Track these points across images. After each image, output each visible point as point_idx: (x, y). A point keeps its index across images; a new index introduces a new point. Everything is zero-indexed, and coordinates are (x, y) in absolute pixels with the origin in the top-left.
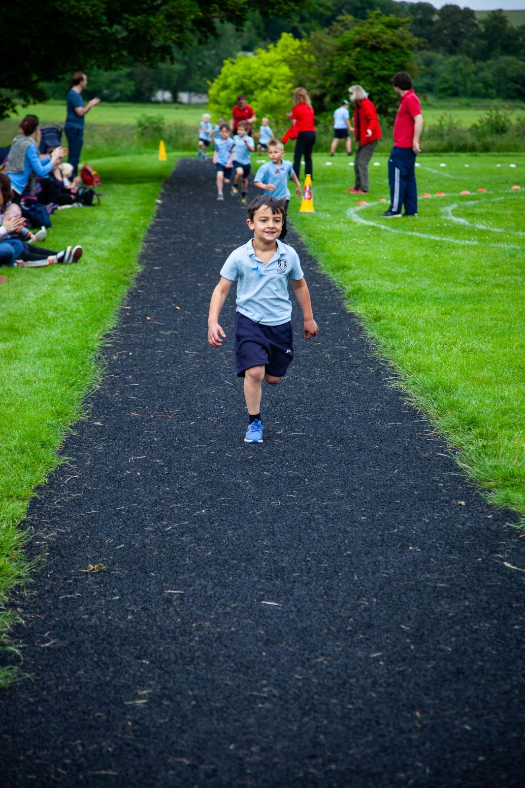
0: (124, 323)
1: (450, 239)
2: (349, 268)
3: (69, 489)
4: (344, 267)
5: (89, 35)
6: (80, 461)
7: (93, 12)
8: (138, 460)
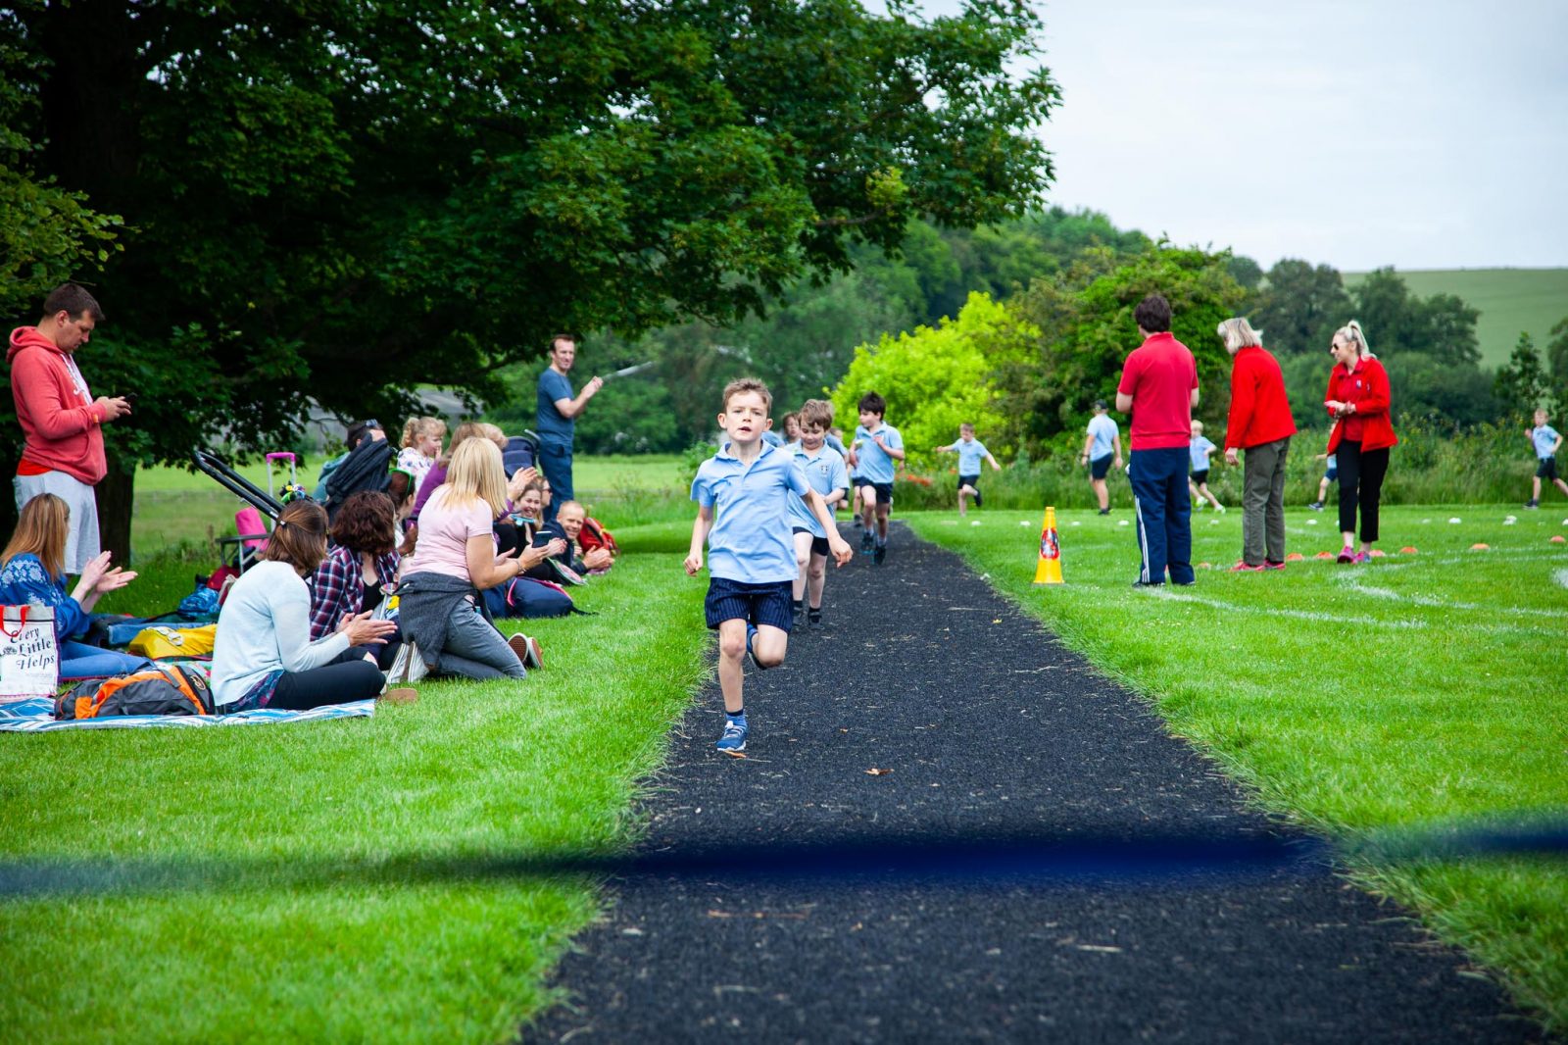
0: (680, 761)
1: (1367, 619)
2: (1161, 664)
4: (1147, 662)
5: (594, 261)
6: (595, 1002)
7: (603, 217)
8: (731, 997)
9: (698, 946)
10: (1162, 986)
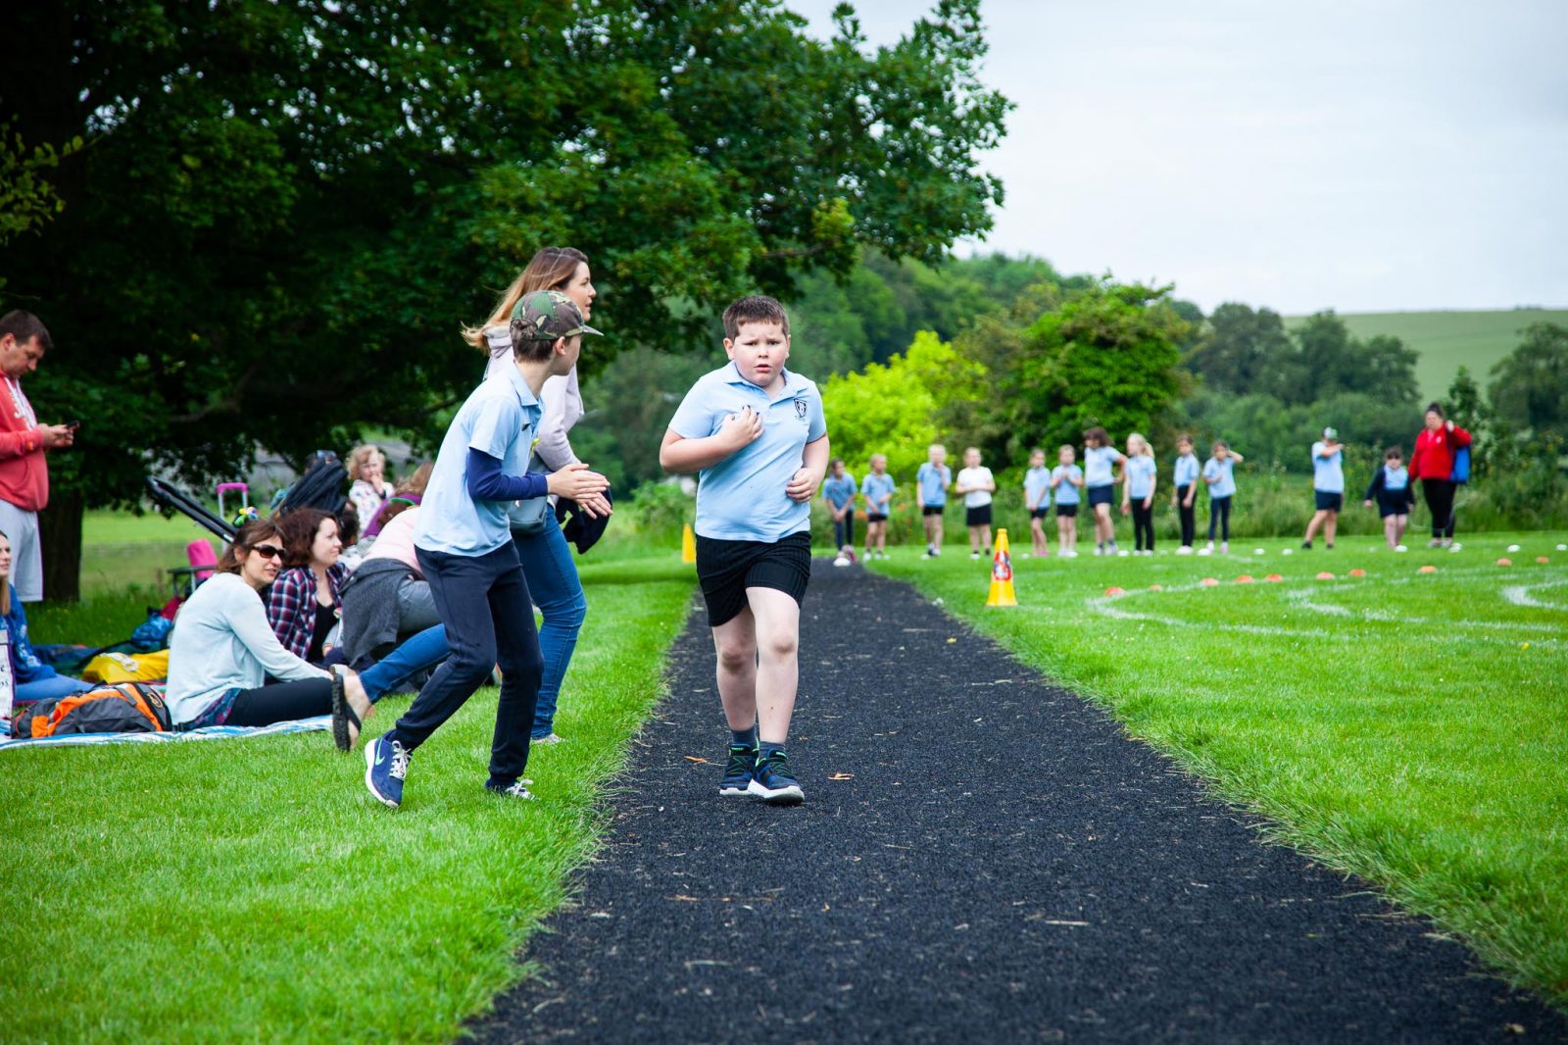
0: (641, 766)
1: (1317, 632)
2: (1117, 673)
3: (545, 1022)
4: (1103, 672)
6: (565, 976)
8: (702, 971)
9: (666, 927)
10: (1131, 955)
